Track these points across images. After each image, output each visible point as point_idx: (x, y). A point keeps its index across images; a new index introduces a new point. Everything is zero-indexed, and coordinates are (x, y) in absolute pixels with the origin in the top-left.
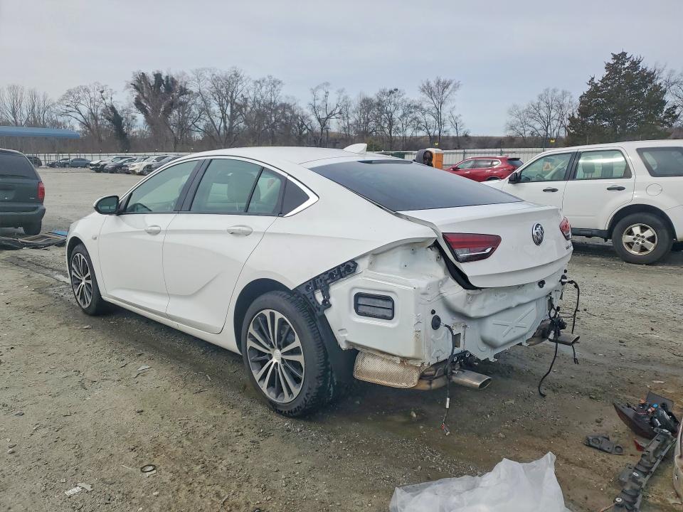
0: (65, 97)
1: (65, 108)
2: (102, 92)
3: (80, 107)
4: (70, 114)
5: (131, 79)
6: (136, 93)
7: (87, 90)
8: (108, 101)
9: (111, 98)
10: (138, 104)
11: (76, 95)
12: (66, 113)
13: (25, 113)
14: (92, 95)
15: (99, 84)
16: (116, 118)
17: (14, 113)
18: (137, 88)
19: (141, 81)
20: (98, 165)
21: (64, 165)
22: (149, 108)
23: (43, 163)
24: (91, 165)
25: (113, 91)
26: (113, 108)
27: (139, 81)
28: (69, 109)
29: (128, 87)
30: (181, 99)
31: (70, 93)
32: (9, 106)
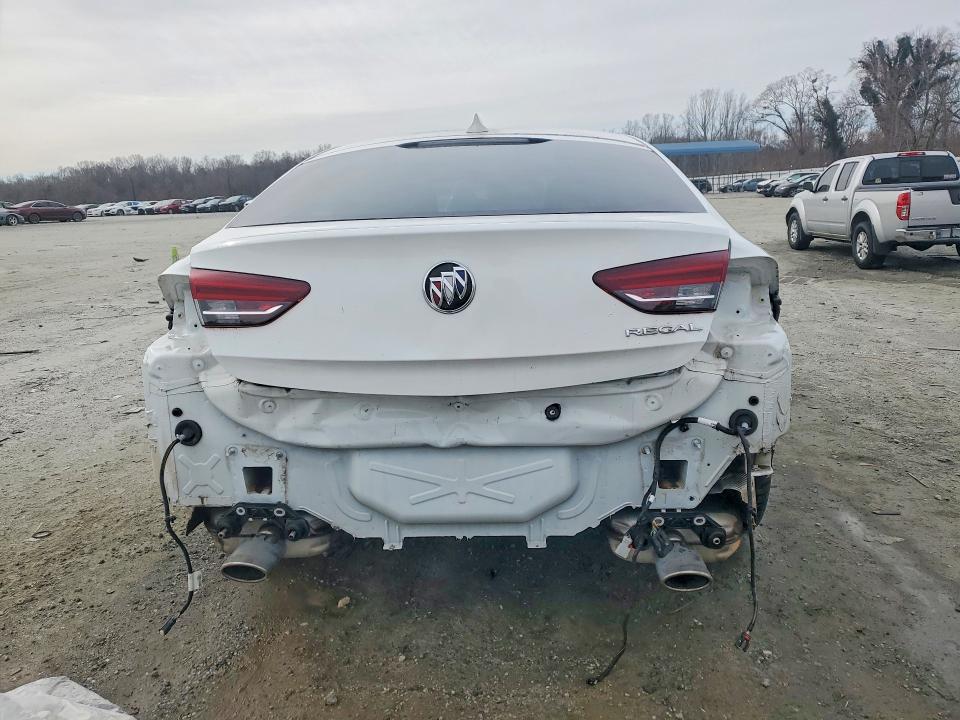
0: (764, 96)
1: (761, 111)
2: (814, 81)
3: (782, 108)
4: (768, 118)
5: (859, 53)
6: (864, 75)
7: (793, 82)
8: (821, 94)
9: (827, 88)
10: (866, 91)
11: (778, 91)
12: (762, 118)
13: (717, 124)
14: (800, 87)
15: (812, 70)
16: (828, 117)
17: (704, 127)
18: (866, 66)
19: (874, 55)
20: (768, 186)
21: (737, 189)
22: (882, 95)
23: (716, 188)
24: (760, 187)
25: (831, 77)
26: (826, 103)
27: (872, 55)
28: (767, 111)
29: (854, 67)
30: (942, 72)
31: (770, 89)
32: (700, 118)
